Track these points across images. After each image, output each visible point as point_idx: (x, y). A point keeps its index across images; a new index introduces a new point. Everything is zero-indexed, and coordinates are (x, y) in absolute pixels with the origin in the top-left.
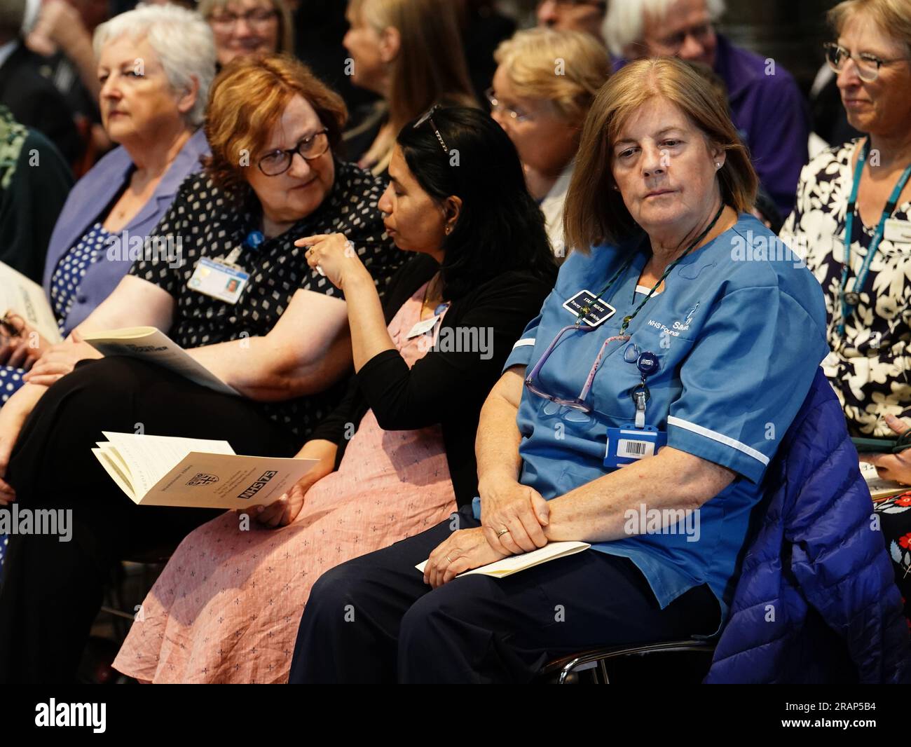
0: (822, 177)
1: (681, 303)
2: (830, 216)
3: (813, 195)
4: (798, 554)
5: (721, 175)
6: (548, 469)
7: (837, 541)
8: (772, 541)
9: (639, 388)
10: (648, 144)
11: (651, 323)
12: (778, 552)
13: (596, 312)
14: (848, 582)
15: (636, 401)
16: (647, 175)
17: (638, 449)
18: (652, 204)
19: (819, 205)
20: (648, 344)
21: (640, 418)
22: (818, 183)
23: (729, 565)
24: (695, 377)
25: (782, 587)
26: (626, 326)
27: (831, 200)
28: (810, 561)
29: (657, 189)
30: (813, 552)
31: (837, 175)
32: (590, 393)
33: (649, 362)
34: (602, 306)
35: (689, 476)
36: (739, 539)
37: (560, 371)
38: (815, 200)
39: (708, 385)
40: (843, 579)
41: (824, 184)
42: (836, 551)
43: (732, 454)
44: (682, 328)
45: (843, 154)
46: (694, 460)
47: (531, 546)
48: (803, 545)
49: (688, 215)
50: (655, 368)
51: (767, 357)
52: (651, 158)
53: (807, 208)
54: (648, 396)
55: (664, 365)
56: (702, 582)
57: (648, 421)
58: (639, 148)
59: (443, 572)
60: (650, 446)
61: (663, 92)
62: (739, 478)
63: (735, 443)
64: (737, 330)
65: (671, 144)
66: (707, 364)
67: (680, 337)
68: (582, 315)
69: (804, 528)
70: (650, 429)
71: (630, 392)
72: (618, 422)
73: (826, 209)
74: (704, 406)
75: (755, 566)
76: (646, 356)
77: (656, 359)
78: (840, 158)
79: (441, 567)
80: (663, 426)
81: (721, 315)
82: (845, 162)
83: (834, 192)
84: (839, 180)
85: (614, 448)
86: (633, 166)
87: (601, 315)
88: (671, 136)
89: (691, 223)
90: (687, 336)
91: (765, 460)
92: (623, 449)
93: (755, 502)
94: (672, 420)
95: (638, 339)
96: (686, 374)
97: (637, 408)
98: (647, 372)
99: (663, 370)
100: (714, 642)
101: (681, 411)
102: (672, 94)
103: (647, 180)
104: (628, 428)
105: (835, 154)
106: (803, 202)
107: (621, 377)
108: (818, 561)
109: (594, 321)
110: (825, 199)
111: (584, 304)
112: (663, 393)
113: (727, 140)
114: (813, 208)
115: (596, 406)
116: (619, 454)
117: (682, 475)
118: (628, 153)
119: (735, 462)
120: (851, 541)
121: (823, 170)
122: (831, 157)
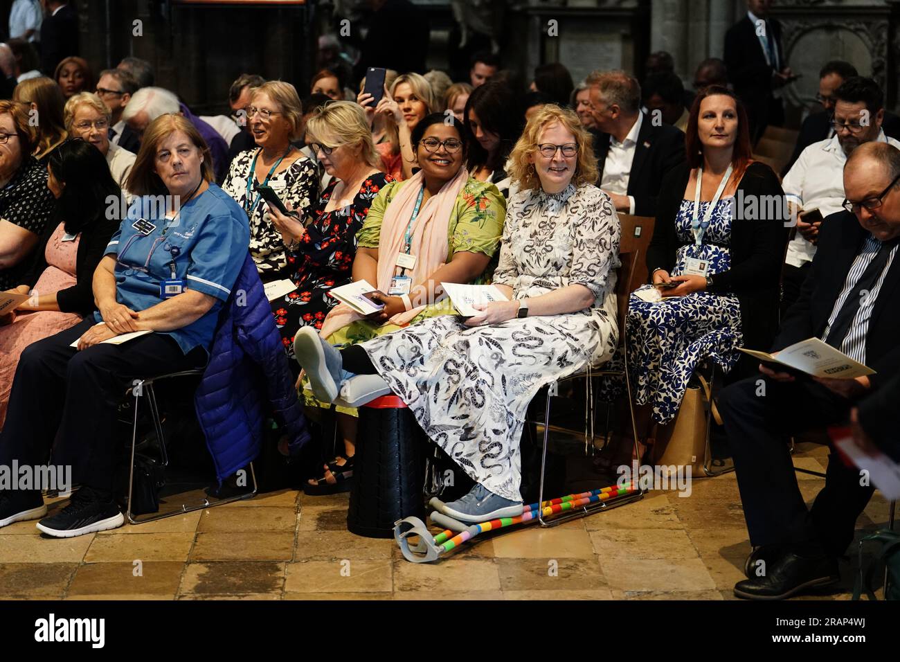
0: (241, 162)
1: (188, 224)
2: (243, 179)
3: (236, 170)
4: (241, 332)
5: (203, 166)
6: (130, 297)
7: (256, 324)
8: (228, 325)
9: (172, 262)
10: (174, 152)
11: (175, 233)
12: (231, 330)
13: (147, 228)
14: (262, 342)
15: (171, 268)
16: (174, 165)
17: (174, 289)
18: (177, 179)
19: (239, 174)
20: (174, 243)
21: (174, 275)
22: (239, 165)
23: (210, 336)
24: (199, 257)
25: (232, 346)
26: (164, 233)
27: (244, 172)
28: (245, 333)
29: (179, 172)
30: (246, 330)
31: (247, 162)
32: (149, 265)
33: (175, 250)
34: (150, 225)
35: (200, 302)
36: (214, 325)
37: (134, 255)
38: (237, 172)
39: (206, 261)
40: (260, 340)
41: (241, 166)
42: (256, 329)
43: (218, 292)
44: (189, 234)
45: (250, 154)
46: (201, 294)
47: (130, 330)
48: (242, 327)
49: (191, 184)
50: (179, 252)
51: (230, 246)
52: (176, 158)
53: (234, 176)
54: (176, 266)
55: (182, 252)
56: (199, 344)
57: (177, 276)
58: (170, 153)
59: (87, 344)
60: (179, 287)
61: (179, 128)
62: (219, 300)
63: (219, 286)
64: (215, 236)
65: (185, 151)
66: (204, 251)
67: (189, 239)
68: (141, 229)
69: (242, 320)
70: (179, 280)
71: (168, 264)
72: (163, 278)
73: (242, 176)
74: (205, 271)
75: (221, 336)
76: (174, 248)
77: (178, 249)
78: (249, 155)
79: (87, 342)
80: (185, 279)
81: (208, 229)
82: (251, 157)
83: (245, 169)
84: (248, 164)
85: (164, 289)
86: (167, 161)
87: (150, 229)
88: (185, 148)
89: (191, 188)
90: (192, 238)
91: (229, 292)
92: (168, 290)
93: (221, 309)
94: (189, 277)
95: (170, 240)
96: (194, 255)
97: (172, 271)
98: (174, 255)
99: (182, 254)
100: (204, 370)
101: (194, 273)
102: (183, 128)
103: (174, 168)
104: (169, 281)
105: (247, 154)
106: (233, 173)
107: (163, 258)
108: (248, 334)
109: (147, 232)
110: (241, 171)
111: (141, 225)
112: (183, 265)
113: (205, 148)
114: (237, 176)
115: (152, 271)
116: (166, 292)
117: (197, 301)
118: (164, 155)
119: (219, 294)
120: (262, 324)
121: (241, 160)
122: (245, 155)
